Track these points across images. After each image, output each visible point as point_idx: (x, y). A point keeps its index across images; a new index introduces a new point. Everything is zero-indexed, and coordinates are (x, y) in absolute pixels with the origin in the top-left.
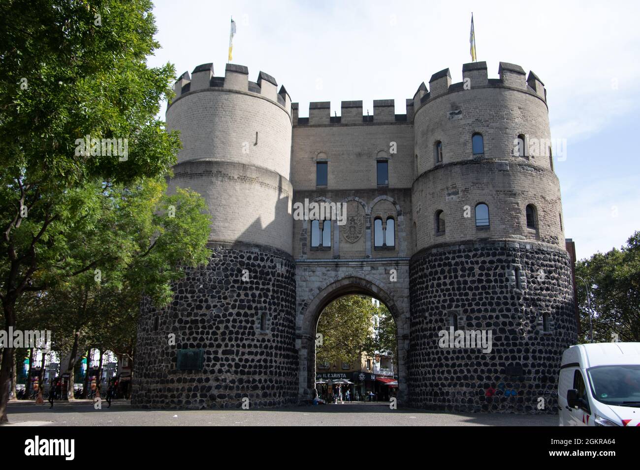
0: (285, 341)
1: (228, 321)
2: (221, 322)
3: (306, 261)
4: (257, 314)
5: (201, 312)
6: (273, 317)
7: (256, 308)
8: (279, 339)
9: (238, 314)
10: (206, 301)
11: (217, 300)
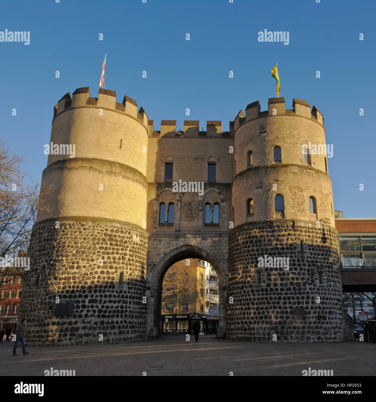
0: (137, 292)
1: (94, 278)
2: (89, 278)
3: (155, 233)
4: (116, 272)
5: (73, 271)
6: (129, 274)
7: (116, 268)
8: (133, 290)
9: (102, 272)
10: (78, 263)
11: (86, 262)
